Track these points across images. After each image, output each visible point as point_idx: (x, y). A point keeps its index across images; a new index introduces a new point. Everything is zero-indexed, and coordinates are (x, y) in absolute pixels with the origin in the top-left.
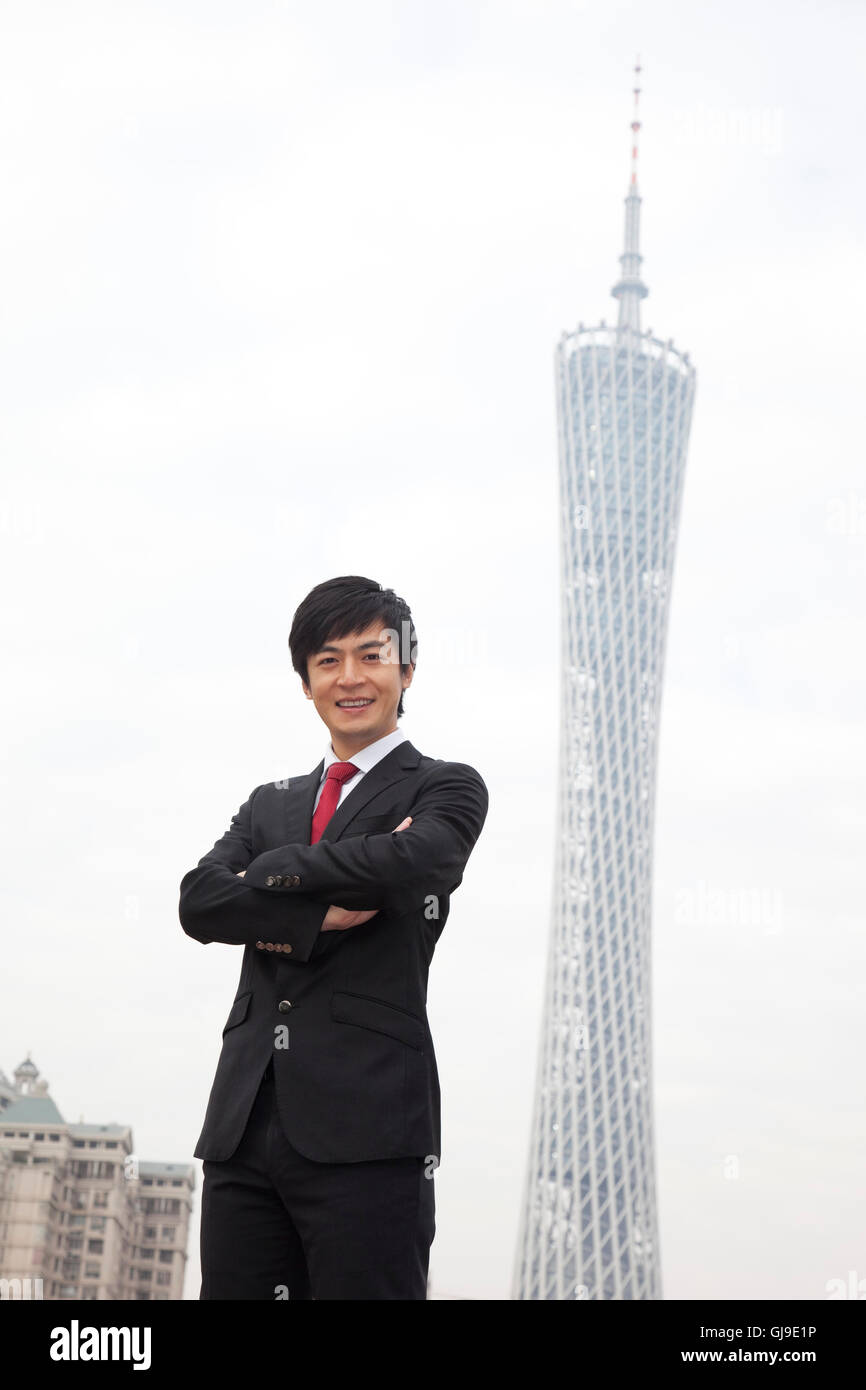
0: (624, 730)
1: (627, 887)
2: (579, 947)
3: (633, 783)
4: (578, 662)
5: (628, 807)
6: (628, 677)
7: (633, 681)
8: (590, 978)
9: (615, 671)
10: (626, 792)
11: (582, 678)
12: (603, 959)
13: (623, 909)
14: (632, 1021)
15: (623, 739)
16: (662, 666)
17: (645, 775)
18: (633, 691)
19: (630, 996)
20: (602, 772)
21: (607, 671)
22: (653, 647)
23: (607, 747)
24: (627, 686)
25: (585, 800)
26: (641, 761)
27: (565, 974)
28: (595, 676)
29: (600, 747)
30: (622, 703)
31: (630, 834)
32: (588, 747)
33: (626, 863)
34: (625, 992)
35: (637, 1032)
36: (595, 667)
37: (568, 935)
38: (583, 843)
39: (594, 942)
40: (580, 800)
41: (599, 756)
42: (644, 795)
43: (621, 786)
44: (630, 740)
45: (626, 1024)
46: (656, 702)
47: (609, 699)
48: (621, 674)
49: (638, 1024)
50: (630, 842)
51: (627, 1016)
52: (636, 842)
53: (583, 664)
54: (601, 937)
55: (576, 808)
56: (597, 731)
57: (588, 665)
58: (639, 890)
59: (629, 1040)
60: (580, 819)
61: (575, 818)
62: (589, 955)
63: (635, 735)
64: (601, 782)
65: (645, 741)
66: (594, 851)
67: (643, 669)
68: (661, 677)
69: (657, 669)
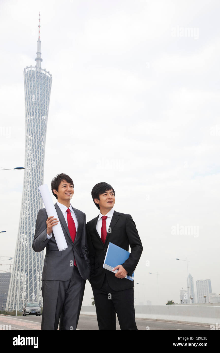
0: (38, 147)
1: (39, 178)
2: (29, 189)
3: (40, 157)
4: (29, 134)
5: (39, 162)
6: (39, 137)
7: (40, 138)
8: (31, 195)
9: (36, 136)
10: (39, 159)
11: (30, 137)
12: (34, 192)
13: (38, 182)
14: (39, 203)
15: (38, 149)
16: (46, 135)
17: (42, 156)
18: (40, 140)
19: (39, 198)
20: (34, 155)
21: (35, 136)
22: (44, 131)
23: (35, 150)
24: (39, 139)
25: (30, 161)
26: (41, 154)
27: (26, 194)
28: (32, 137)
29: (33, 150)
30: (38, 142)
31: (39, 167)
32: (31, 150)
33: (38, 173)
34: (38, 198)
35: (40, 205)
36: (32, 135)
37: (27, 186)
38: (30, 169)
39: (32, 188)
40: (29, 161)
41: (33, 152)
42: (42, 160)
43: (37, 158)
44: (39, 149)
45: (38, 204)
46: (44, 142)
47: (35, 141)
48: (38, 136)
49: (40, 204)
50: (39, 169)
51: (38, 202)
52: (40, 169)
53: (30, 134)
54: (33, 187)
55: (29, 162)
56: (33, 147)
57: (31, 134)
58: (41, 178)
59: (39, 207)
60: (29, 164)
61: (28, 164)
62: (31, 191)
63: (40, 148)
64: (33, 157)
65: (42, 149)
66: (32, 171)
67: (42, 135)
68: (45, 137)
69: (45, 135)
